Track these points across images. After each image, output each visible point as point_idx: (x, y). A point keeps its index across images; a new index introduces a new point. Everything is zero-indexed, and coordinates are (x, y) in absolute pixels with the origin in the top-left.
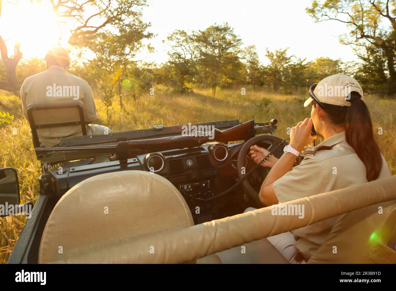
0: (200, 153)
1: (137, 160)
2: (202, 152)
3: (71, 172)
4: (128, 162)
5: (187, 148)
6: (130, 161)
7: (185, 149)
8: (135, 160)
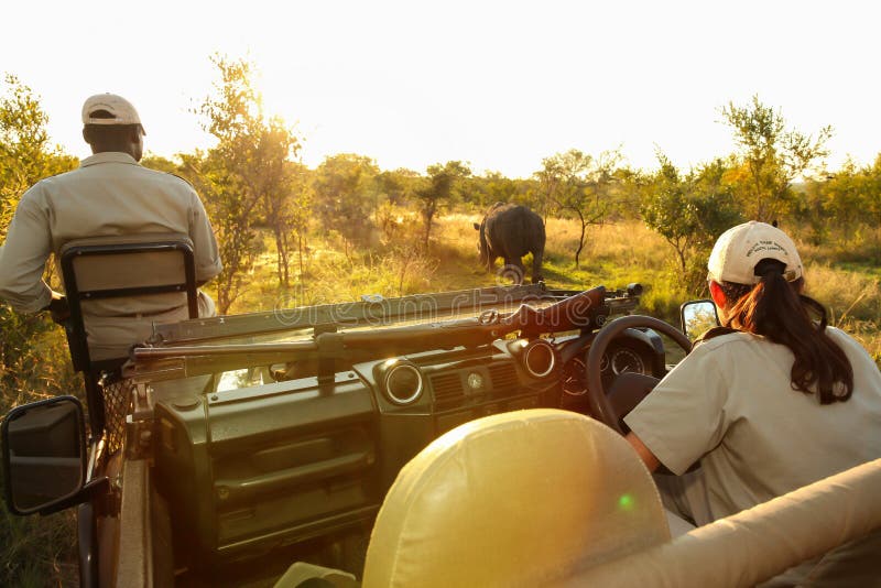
0: (491, 360)
1: (356, 377)
2: (495, 356)
3: (212, 405)
4: (337, 380)
5: (462, 348)
6: (340, 377)
7: (456, 349)
8: (351, 376)
